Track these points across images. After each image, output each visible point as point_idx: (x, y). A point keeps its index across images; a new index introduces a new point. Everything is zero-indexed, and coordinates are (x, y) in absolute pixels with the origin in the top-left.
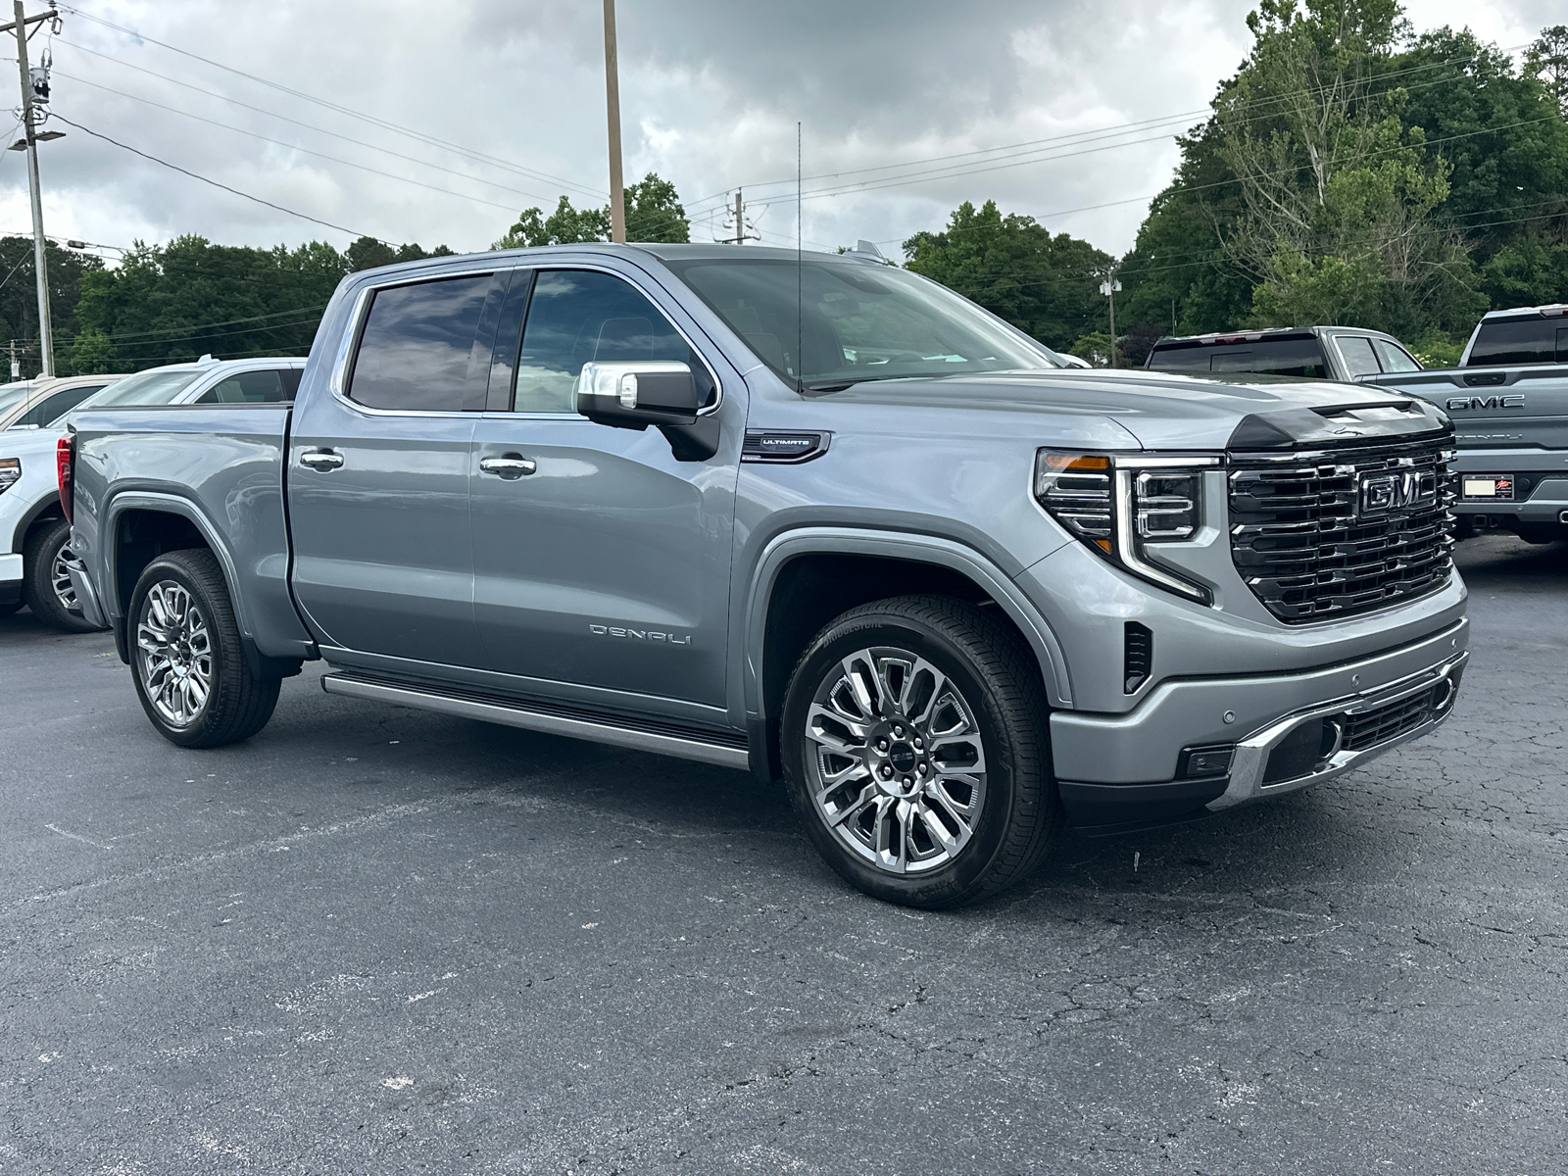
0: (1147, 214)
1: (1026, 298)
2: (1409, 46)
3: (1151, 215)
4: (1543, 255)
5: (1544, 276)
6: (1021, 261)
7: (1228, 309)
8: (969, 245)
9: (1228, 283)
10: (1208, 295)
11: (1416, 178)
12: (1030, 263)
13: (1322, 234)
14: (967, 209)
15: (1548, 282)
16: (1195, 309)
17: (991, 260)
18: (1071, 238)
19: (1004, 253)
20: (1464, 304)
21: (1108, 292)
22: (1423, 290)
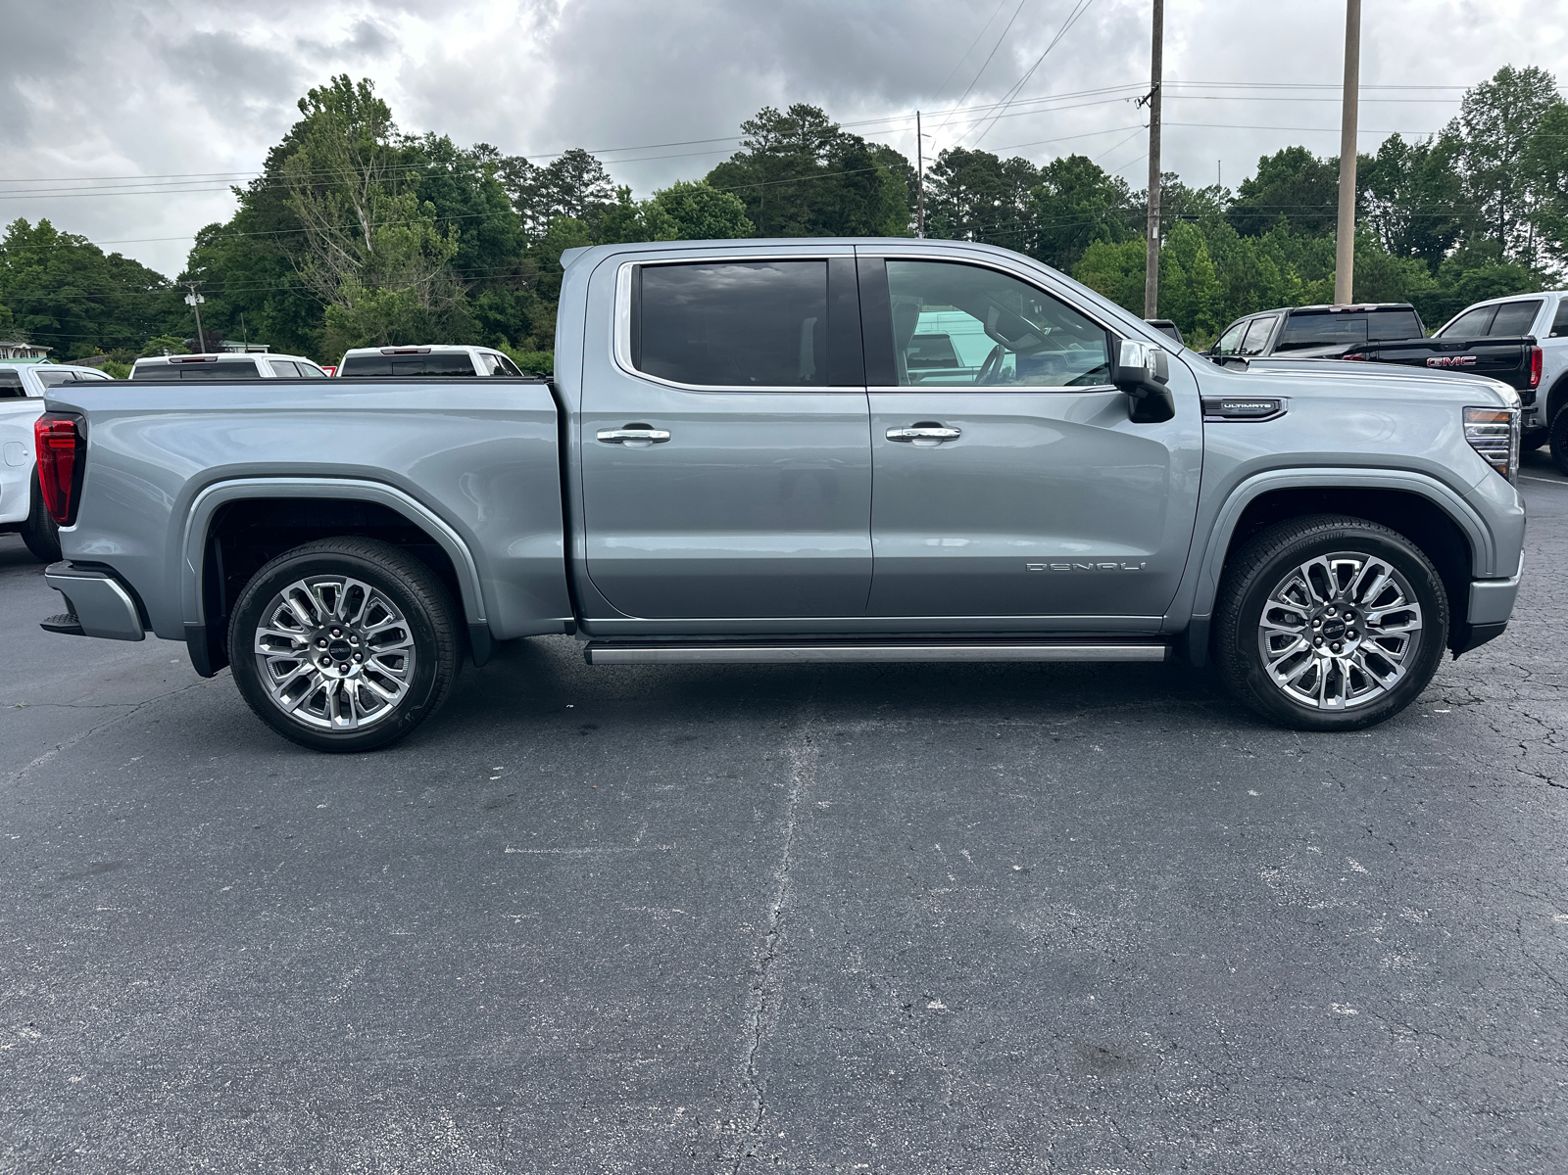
0: (193, 244)
1: (93, 305)
2: (396, 142)
3: (197, 245)
4: (509, 297)
5: (513, 311)
6: (83, 272)
7: (296, 322)
8: (29, 255)
9: (294, 303)
10: (279, 311)
11: (435, 236)
12: (93, 275)
13: (370, 272)
14: (22, 225)
15: (514, 316)
16: (270, 320)
17: (54, 270)
18: (123, 257)
19: (66, 265)
20: (466, 328)
21: (193, 303)
22: (440, 316)
